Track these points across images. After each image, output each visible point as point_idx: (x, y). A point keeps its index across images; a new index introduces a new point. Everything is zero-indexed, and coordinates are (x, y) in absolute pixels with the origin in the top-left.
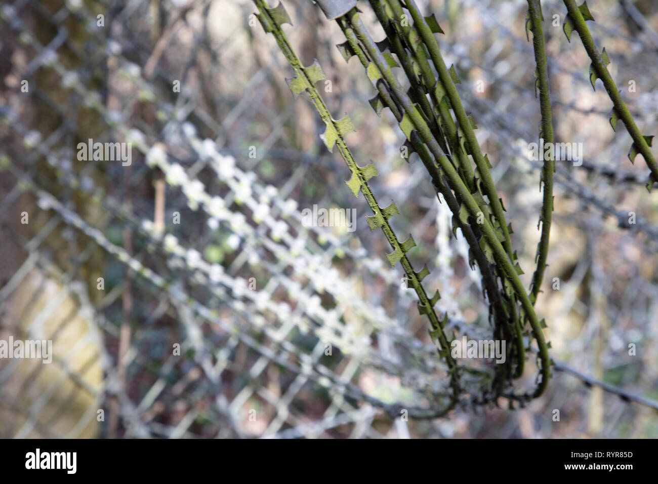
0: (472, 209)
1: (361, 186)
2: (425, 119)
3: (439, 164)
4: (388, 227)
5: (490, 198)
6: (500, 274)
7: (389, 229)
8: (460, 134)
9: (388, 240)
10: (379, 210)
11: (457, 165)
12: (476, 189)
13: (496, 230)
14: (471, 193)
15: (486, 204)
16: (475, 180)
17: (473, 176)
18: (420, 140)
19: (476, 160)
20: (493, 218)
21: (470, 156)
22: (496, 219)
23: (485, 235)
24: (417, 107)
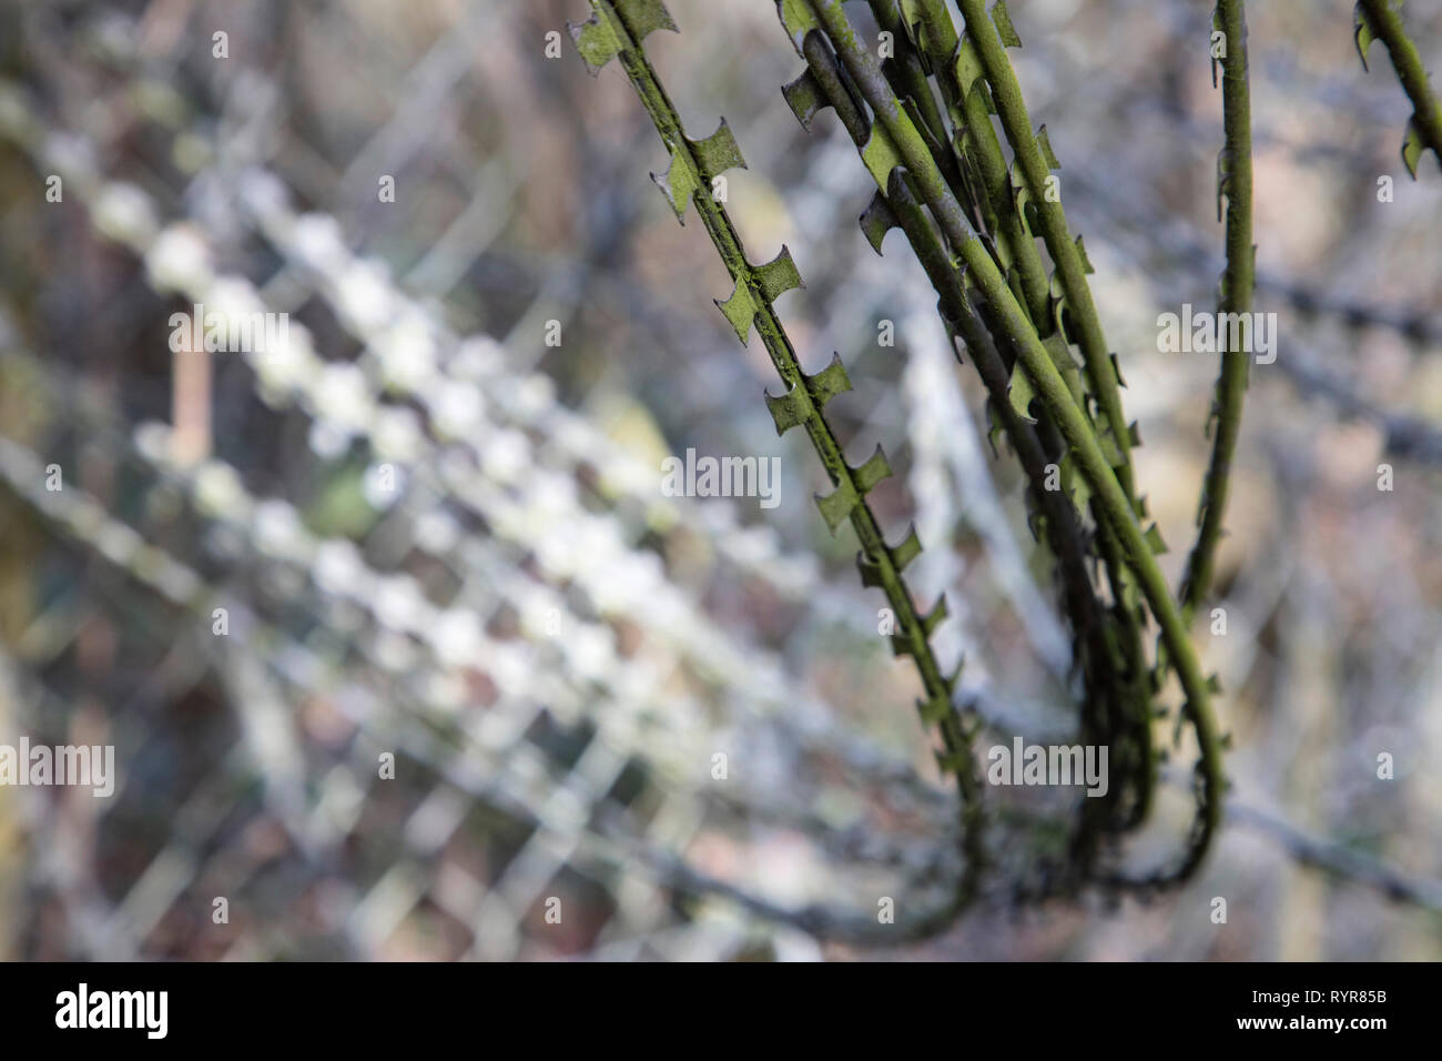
0: (1043, 379)
1: (757, 315)
2: (926, 138)
3: (959, 259)
4: (821, 424)
5: (1086, 351)
6: (1106, 553)
7: (823, 429)
8: (1017, 181)
9: (822, 458)
10: (799, 378)
11: (1006, 262)
12: (1053, 328)
13: (1100, 437)
14: (1041, 338)
15: (1076, 366)
16: (1051, 302)
17: (1046, 293)
18: (910, 195)
19: (1054, 250)
20: (1093, 404)
21: (1040, 240)
22: (1099, 410)
23: (1074, 449)
24: (907, 107)
